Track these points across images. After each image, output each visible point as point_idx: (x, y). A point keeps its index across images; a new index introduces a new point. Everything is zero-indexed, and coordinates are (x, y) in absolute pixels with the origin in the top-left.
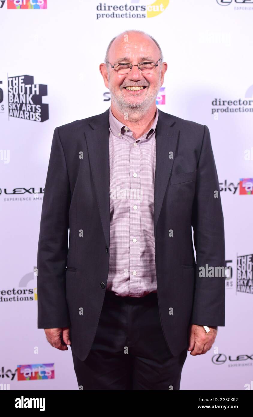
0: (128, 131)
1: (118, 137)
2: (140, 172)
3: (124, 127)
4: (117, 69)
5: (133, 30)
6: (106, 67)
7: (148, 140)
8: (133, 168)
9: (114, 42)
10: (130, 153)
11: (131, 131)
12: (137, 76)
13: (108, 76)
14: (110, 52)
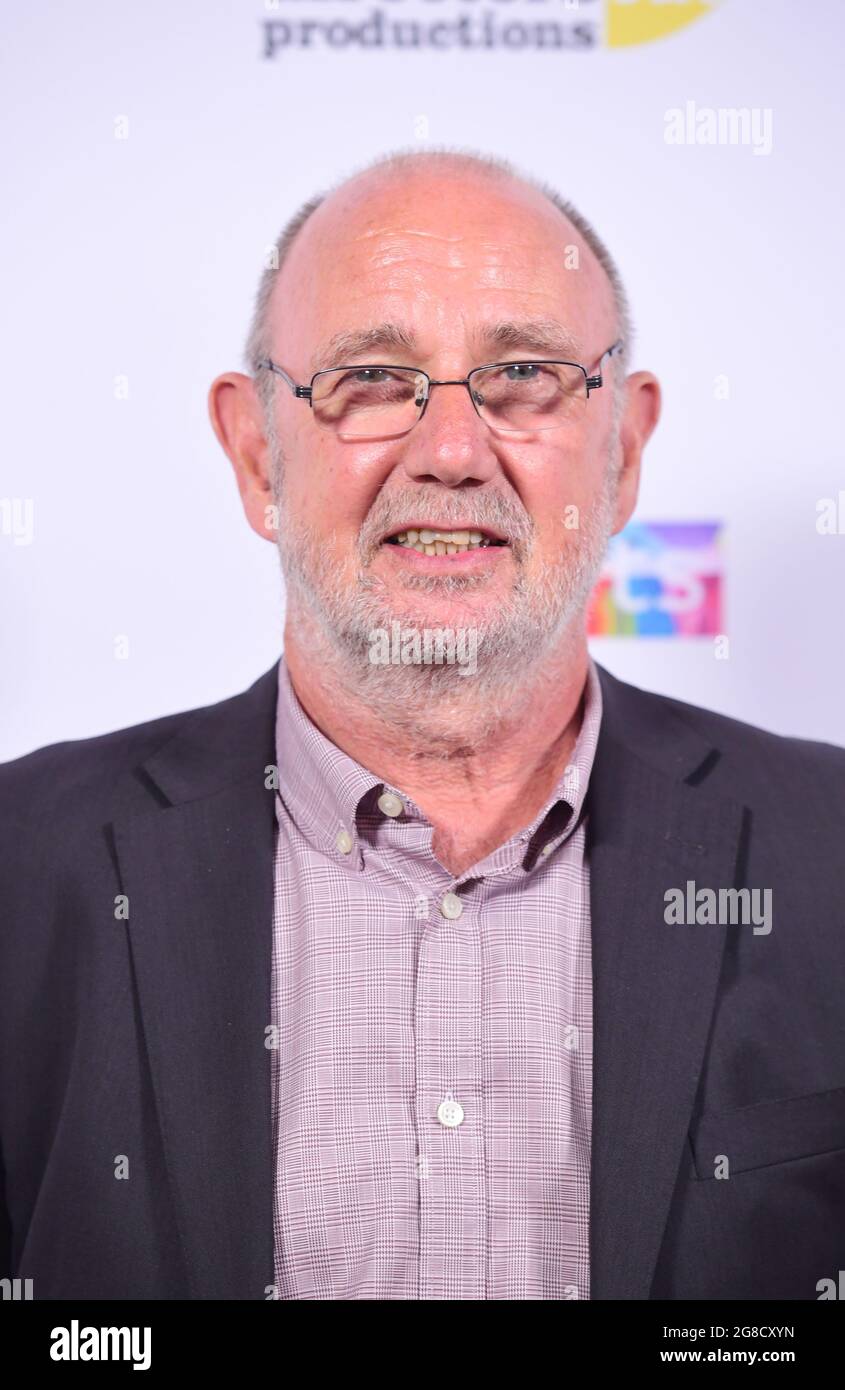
0: (403, 818)
1: (332, 856)
2: (482, 1089)
3: (376, 792)
4: (333, 406)
5: (438, 150)
6: (254, 396)
7: (536, 874)
8: (435, 1064)
9: (307, 229)
10: (416, 960)
11: (425, 822)
12: (465, 452)
13: (267, 459)
14: (281, 295)
